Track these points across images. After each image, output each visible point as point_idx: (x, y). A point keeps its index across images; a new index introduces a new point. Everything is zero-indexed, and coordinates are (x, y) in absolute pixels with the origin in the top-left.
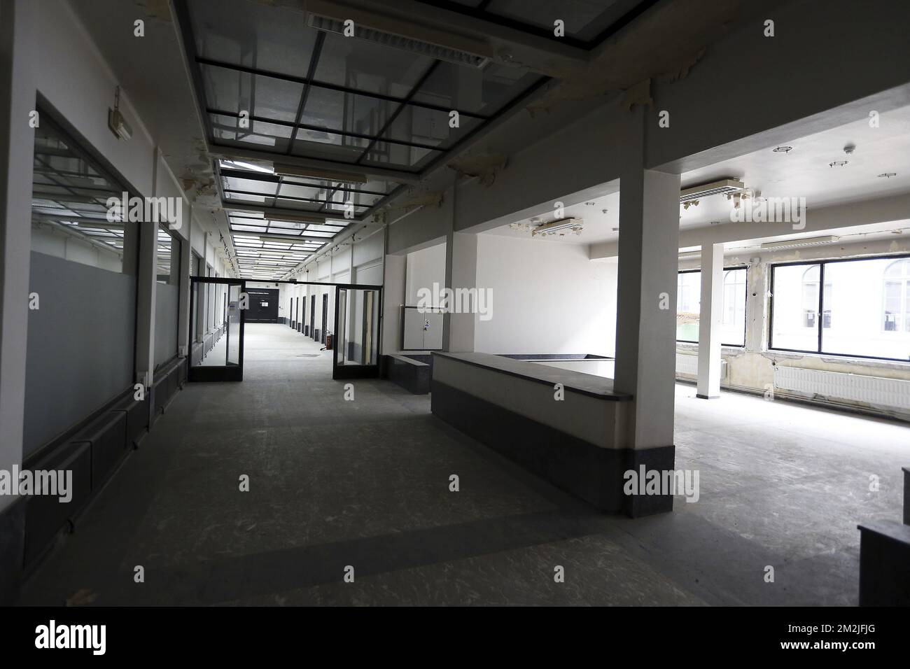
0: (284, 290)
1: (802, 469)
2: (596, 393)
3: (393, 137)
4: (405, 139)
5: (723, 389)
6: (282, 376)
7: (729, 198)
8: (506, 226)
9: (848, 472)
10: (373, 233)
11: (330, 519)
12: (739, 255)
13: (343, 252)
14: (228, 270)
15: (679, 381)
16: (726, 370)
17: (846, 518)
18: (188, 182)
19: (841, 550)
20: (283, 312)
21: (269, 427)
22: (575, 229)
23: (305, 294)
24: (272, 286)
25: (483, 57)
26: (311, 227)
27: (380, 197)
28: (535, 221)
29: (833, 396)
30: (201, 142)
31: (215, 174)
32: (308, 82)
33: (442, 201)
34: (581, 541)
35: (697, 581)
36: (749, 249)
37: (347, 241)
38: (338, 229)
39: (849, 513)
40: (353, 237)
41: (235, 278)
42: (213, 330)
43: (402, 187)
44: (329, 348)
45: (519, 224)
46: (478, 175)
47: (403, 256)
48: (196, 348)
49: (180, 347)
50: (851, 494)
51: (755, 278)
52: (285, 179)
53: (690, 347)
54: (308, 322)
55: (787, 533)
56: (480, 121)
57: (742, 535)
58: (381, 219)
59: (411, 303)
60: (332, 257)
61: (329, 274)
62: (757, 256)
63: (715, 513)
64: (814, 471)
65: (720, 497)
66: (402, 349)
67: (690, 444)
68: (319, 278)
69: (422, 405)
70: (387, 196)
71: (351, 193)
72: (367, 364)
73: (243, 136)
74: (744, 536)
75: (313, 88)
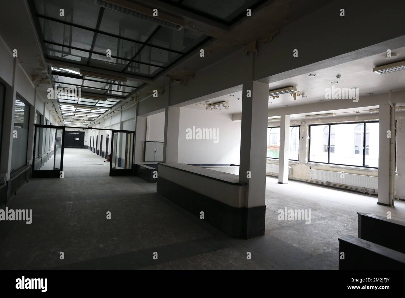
0: (87, 132)
1: (320, 214)
2: (231, 182)
3: (142, 60)
4: (148, 62)
5: (289, 179)
6: (83, 175)
7: (291, 95)
8: (194, 104)
9: (338, 215)
10: (131, 106)
11: (102, 246)
12: (297, 120)
13: (117, 114)
14: (57, 122)
15: (268, 176)
16: (291, 171)
17: (336, 235)
18: (34, 77)
19: (333, 249)
20: (87, 143)
21: (74, 200)
22: (225, 107)
23: (98, 134)
24: (81, 130)
25: (180, 25)
26: (101, 102)
27: (134, 89)
28: (207, 103)
29: (334, 182)
30: (40, 57)
31: (49, 73)
32: (97, 31)
33: (164, 91)
34: (222, 251)
35: (273, 267)
36: (301, 118)
37: (118, 109)
38: (114, 103)
39: (338, 233)
40: (121, 107)
41: (62, 126)
42: (48, 152)
43: (145, 84)
44: (108, 161)
45: (200, 104)
46: (180, 80)
47: (146, 117)
48: (37, 161)
49: (28, 160)
50: (339, 225)
51: (303, 131)
52: (86, 78)
53: (276, 161)
54: (99, 148)
55: (312, 243)
56: (181, 55)
57: (293, 245)
58: (135, 99)
59: (149, 139)
60: (111, 117)
61: (109, 124)
62: (304, 121)
63: (283, 236)
64: (325, 215)
65: (286, 228)
66: (144, 161)
67: (274, 204)
68: (105, 126)
69: (153, 188)
70: (138, 88)
71: (121, 86)
72: (127, 168)
73: (65, 56)
74: (294, 245)
75: (99, 34)
